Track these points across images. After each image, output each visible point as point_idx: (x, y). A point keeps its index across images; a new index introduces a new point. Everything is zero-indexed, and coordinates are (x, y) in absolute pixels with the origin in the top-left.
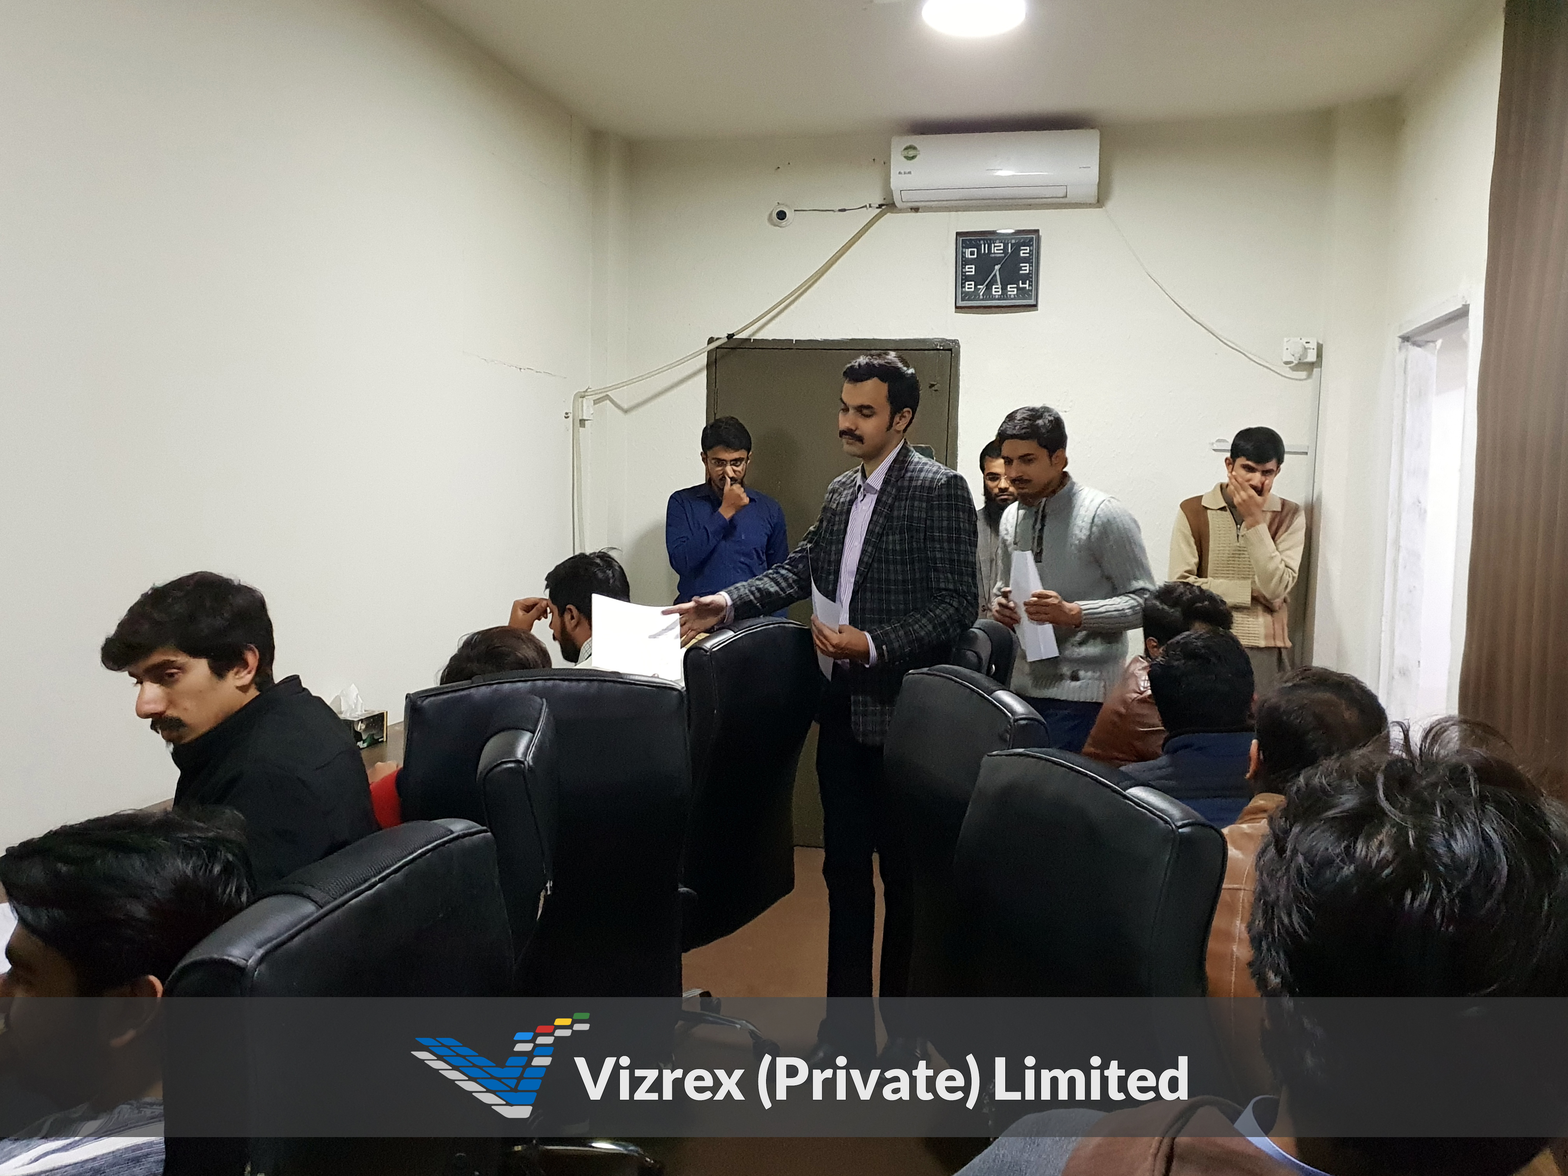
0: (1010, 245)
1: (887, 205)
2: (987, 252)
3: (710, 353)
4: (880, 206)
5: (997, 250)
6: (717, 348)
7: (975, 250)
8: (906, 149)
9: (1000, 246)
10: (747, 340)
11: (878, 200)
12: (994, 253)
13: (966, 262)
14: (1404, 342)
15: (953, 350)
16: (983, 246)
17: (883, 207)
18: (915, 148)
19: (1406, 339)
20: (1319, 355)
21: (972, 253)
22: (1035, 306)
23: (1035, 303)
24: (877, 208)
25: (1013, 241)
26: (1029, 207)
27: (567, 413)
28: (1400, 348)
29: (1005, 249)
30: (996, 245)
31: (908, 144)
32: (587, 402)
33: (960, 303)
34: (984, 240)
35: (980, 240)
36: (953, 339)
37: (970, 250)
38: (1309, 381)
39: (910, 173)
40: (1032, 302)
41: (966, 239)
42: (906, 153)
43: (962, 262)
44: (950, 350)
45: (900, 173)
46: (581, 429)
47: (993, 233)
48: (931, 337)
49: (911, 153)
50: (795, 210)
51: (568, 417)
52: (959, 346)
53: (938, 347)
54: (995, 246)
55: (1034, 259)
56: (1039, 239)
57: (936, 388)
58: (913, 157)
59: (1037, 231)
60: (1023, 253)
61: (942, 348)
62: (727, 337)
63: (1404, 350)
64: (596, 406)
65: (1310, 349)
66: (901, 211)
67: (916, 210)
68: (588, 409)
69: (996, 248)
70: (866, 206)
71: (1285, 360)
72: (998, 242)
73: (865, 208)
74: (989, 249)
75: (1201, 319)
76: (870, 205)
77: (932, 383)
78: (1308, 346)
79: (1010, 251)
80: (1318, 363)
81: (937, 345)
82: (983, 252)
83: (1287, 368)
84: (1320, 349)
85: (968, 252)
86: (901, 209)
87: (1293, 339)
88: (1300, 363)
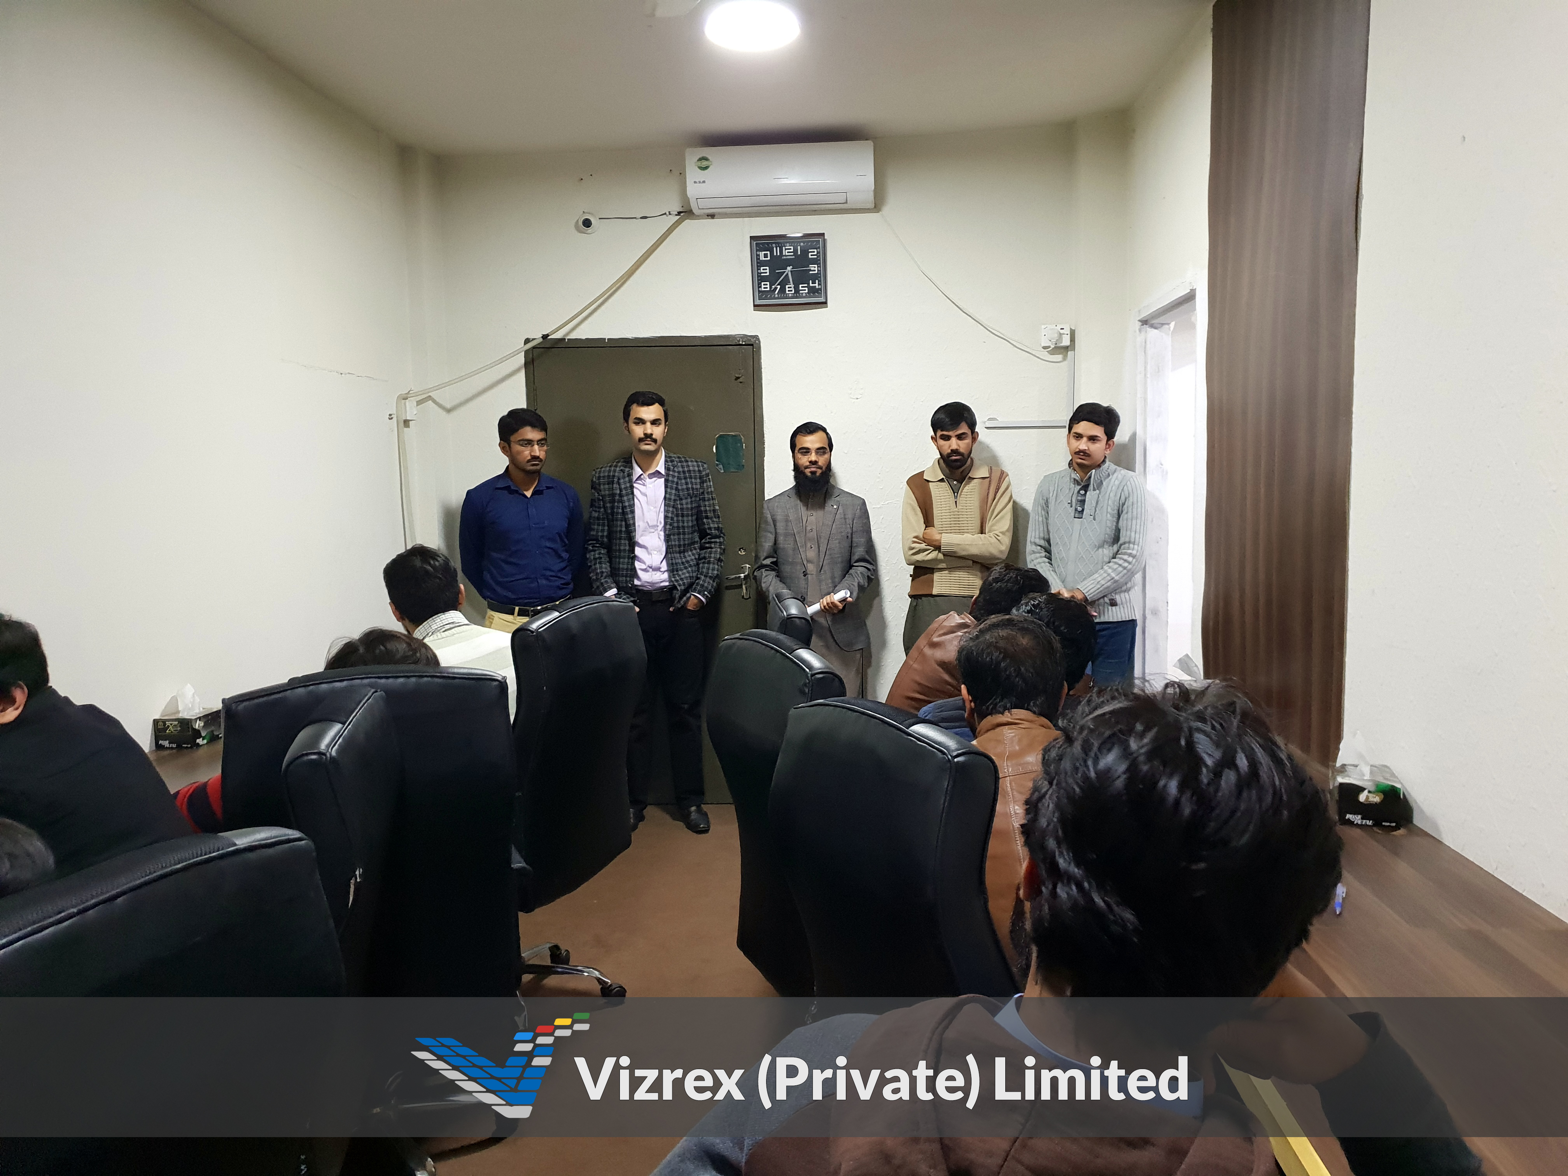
0: (799, 247)
1: (685, 212)
2: (778, 254)
3: (527, 352)
4: (679, 213)
5: (788, 252)
6: (534, 348)
7: (768, 252)
8: (700, 159)
9: (791, 249)
10: (563, 340)
11: (677, 208)
12: (786, 256)
13: (760, 264)
14: (1143, 325)
15: (754, 345)
16: (775, 248)
17: (682, 214)
18: (706, 159)
19: (1144, 322)
20: (1073, 339)
21: (766, 256)
22: (824, 304)
23: (824, 301)
24: (676, 215)
25: (802, 244)
26: (815, 212)
27: (390, 415)
28: (1140, 331)
29: (795, 251)
30: (786, 247)
31: (701, 156)
32: (410, 404)
33: (758, 302)
34: (775, 243)
35: (772, 243)
36: (754, 334)
37: (763, 252)
38: (1065, 362)
39: (704, 182)
40: (822, 300)
41: (760, 243)
42: (699, 163)
43: (757, 264)
44: (752, 345)
45: (695, 182)
46: (405, 429)
47: (783, 237)
48: (733, 333)
49: (705, 163)
50: (599, 218)
51: (392, 418)
52: (760, 342)
53: (741, 343)
54: (786, 249)
55: (821, 260)
56: (824, 241)
57: (741, 380)
58: (706, 168)
59: (823, 234)
60: (811, 255)
61: (744, 343)
62: (542, 337)
63: (1143, 333)
64: (418, 407)
65: (1064, 334)
66: (699, 217)
67: (712, 216)
68: (411, 410)
69: (787, 251)
70: (665, 214)
71: (1043, 345)
72: (788, 244)
73: (665, 216)
74: (781, 251)
75: (970, 311)
76: (669, 212)
77: (737, 376)
78: (1062, 331)
79: (799, 253)
80: (1071, 347)
81: (739, 341)
82: (775, 254)
83: (1045, 352)
84: (1073, 334)
85: (762, 254)
86: (698, 216)
87: (1050, 327)
88: (1055, 347)
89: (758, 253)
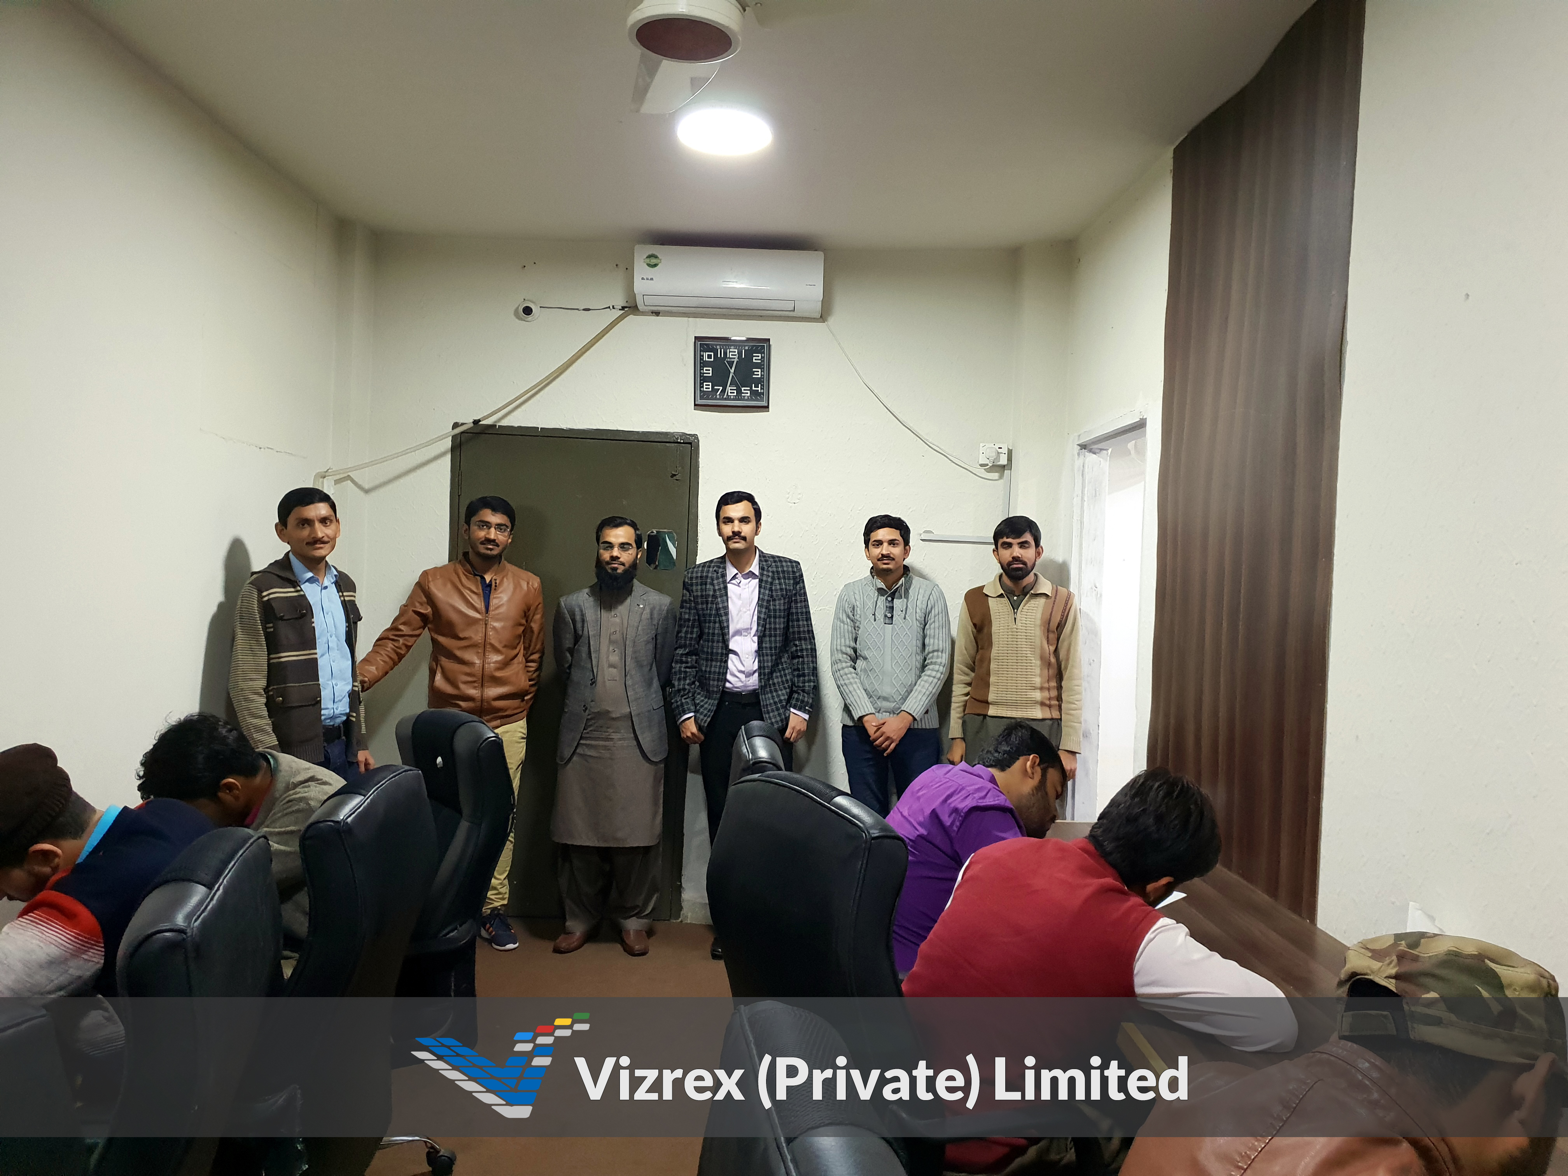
0: (743, 351)
1: (630, 307)
2: (723, 356)
3: (454, 437)
4: (623, 308)
5: (732, 355)
6: (462, 433)
7: (712, 354)
8: (649, 257)
9: (735, 351)
10: (495, 425)
11: (621, 303)
12: (729, 358)
13: (704, 364)
14: (1081, 449)
15: (693, 444)
16: (719, 350)
17: (626, 309)
18: (656, 257)
19: (1083, 447)
20: (1010, 459)
21: (710, 357)
22: (766, 408)
23: (766, 405)
24: (620, 310)
25: (747, 348)
26: (761, 318)
28: (1079, 454)
29: (740, 353)
30: (731, 350)
31: (650, 253)
32: (328, 482)
33: (699, 402)
34: (720, 345)
35: (716, 345)
36: (693, 433)
37: (707, 353)
38: (1002, 480)
39: (652, 279)
40: (764, 404)
41: (703, 344)
42: (648, 260)
43: (700, 364)
44: (690, 443)
45: (643, 279)
47: (726, 339)
48: (672, 431)
49: (654, 261)
50: (540, 307)
52: (699, 441)
53: (679, 441)
55: (766, 365)
56: (770, 346)
57: (677, 477)
58: (655, 265)
59: (768, 340)
60: (755, 360)
61: (682, 441)
62: (473, 423)
63: (1082, 457)
64: (335, 484)
65: (1002, 453)
66: (644, 313)
67: (657, 314)
69: (731, 353)
70: (609, 307)
71: (981, 462)
72: (732, 347)
73: (609, 309)
74: (725, 353)
75: (910, 424)
76: (613, 306)
77: (673, 473)
78: (1000, 450)
79: (743, 357)
80: (1009, 466)
81: (677, 439)
82: (719, 356)
83: (982, 470)
84: (1010, 453)
85: (706, 355)
86: (642, 312)
87: (988, 445)
88: (993, 466)
89: (702, 353)
